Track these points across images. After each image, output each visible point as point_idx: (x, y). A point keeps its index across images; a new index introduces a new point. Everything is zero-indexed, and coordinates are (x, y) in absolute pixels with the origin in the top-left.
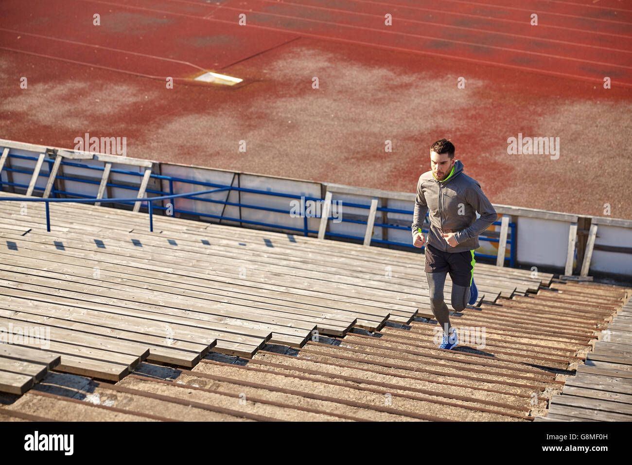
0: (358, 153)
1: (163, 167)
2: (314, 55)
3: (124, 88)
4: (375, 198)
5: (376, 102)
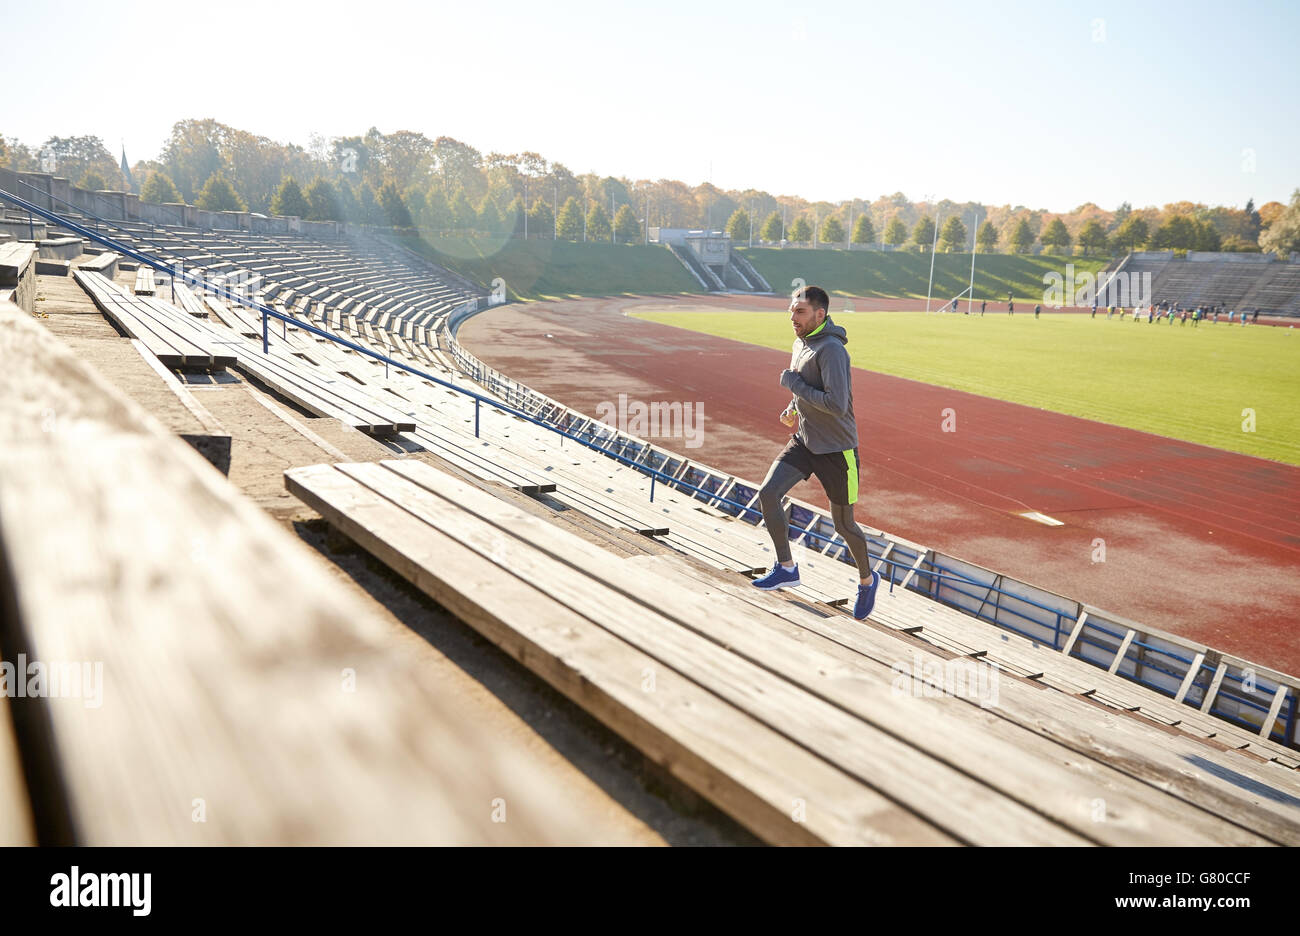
0: (1151, 603)
1: (937, 556)
2: (1148, 521)
3: (954, 507)
4: (1133, 629)
5: (1195, 569)
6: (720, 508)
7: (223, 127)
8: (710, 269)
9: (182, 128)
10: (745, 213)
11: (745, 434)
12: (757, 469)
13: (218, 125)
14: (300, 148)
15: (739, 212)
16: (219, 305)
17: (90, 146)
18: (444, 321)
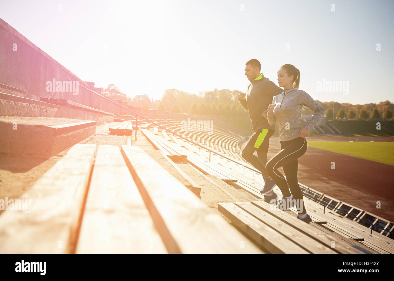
6: (337, 212)
7: (177, 90)
8: (319, 127)
9: (167, 91)
10: (331, 109)
11: (341, 185)
12: (348, 198)
13: (175, 90)
14: (196, 95)
15: (329, 109)
16: (174, 138)
17: (145, 97)
18: (236, 144)
